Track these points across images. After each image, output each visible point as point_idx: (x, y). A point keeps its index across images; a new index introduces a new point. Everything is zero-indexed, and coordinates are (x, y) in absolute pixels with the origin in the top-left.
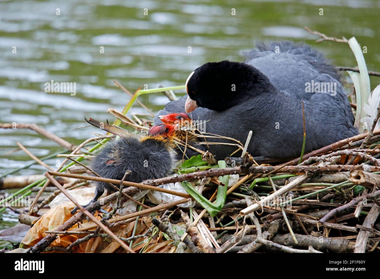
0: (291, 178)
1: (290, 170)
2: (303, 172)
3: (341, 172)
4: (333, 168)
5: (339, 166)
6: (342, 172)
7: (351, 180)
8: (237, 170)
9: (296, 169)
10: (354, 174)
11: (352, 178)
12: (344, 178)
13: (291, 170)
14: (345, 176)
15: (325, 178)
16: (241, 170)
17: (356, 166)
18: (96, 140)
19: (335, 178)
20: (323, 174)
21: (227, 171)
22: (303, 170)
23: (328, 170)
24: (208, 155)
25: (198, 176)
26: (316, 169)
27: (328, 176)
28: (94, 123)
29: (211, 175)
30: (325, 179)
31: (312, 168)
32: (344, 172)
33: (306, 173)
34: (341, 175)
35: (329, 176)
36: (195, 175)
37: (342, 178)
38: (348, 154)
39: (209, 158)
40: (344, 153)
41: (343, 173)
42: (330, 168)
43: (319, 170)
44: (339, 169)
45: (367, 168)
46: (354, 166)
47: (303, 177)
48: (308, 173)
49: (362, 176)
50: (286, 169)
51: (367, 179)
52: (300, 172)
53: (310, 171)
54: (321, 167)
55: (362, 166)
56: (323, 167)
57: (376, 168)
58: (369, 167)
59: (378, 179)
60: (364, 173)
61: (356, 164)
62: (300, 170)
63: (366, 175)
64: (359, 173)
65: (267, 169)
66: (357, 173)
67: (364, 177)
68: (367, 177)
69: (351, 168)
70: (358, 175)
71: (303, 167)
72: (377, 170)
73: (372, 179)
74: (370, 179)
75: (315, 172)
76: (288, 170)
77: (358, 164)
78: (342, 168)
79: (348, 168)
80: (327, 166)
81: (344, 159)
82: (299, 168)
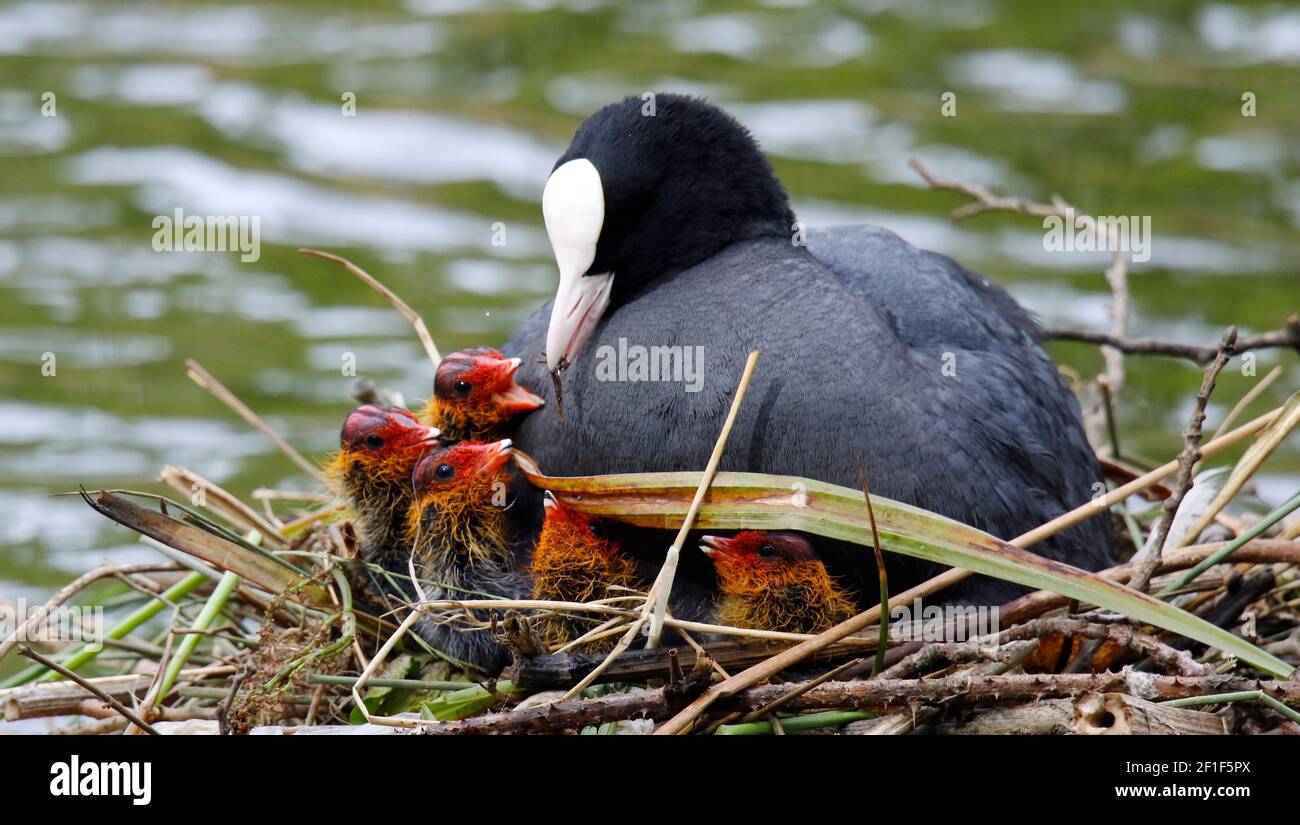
0: (855, 724)
1: (852, 697)
2: (900, 703)
3: (1042, 702)
4: (1012, 688)
5: (1037, 679)
6: (1049, 702)
7: (1080, 729)
8: (651, 703)
9: (876, 693)
10: (1089, 707)
11: (1082, 721)
12: (1053, 723)
13: (857, 698)
14: (1057, 714)
15: (984, 724)
16: (665, 704)
17: (1099, 676)
18: (121, 575)
19: (1018, 721)
20: (976, 710)
21: (612, 708)
22: (903, 697)
23: (997, 695)
24: (514, 621)
25: (504, 730)
26: (950, 692)
27: (992, 717)
28: (115, 512)
29: (552, 725)
30: (981, 727)
31: (934, 690)
32: (1055, 701)
33: (914, 709)
34: (1043, 713)
35: (999, 717)
36: (491, 725)
37: (1046, 723)
38: (1070, 633)
39: (518, 634)
40: (1056, 627)
41: (1052, 705)
42: (1002, 688)
43: (961, 697)
44: (1039, 691)
45: (1143, 686)
46: (1094, 677)
47: (903, 721)
48: (919, 708)
49: (1118, 714)
50: (838, 696)
51: (1140, 724)
52: (889, 705)
53: (927, 702)
54: (969, 685)
55: (1125, 678)
56: (978, 686)
57: (1177, 684)
58: (1151, 681)
59: (1182, 725)
60: (1128, 702)
61: (1103, 671)
62: (891, 699)
63: (1136, 711)
64: (1109, 702)
65: (765, 699)
66: (1102, 701)
67: (1126, 719)
68: (1138, 717)
69: (1078, 686)
70: (1104, 709)
71: (902, 687)
72: (1182, 693)
73: (1157, 725)
74: (1151, 724)
75: (947, 705)
76: (844, 698)
77: (1108, 670)
78: (1047, 688)
79: (1071, 685)
80: (990, 681)
81: (1053, 651)
82: (886, 691)
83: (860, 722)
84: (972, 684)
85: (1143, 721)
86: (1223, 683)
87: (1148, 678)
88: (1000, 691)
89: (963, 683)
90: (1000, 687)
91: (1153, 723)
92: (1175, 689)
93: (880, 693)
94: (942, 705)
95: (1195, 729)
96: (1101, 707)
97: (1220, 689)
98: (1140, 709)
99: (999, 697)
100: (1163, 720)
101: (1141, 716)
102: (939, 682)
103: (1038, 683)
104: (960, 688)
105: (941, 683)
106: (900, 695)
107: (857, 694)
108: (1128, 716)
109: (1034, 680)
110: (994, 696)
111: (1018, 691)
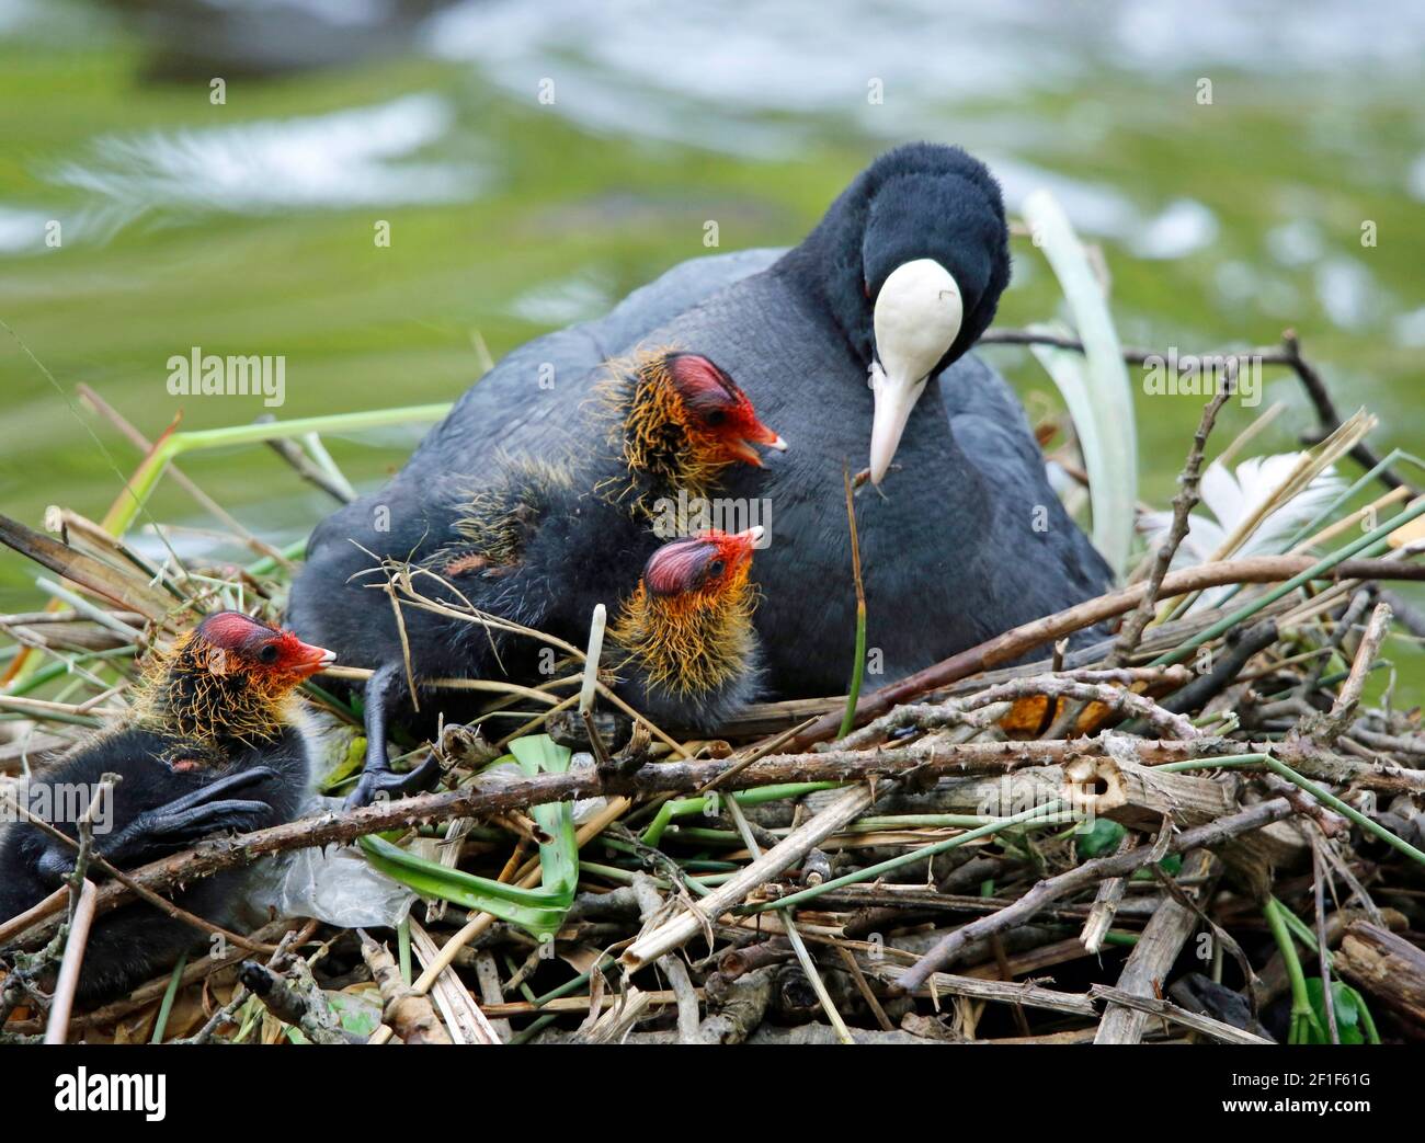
0: (817, 795)
1: (804, 771)
2: (857, 777)
4: (981, 757)
5: (1007, 747)
8: (583, 783)
9: (830, 766)
10: (1080, 772)
11: (1072, 788)
13: (810, 770)
15: (960, 796)
16: (600, 784)
17: (1075, 742)
18: (5, 627)
22: (860, 770)
23: (963, 766)
26: (912, 763)
29: (475, 809)
30: (957, 801)
31: (894, 761)
33: (873, 783)
36: (408, 810)
38: (1056, 694)
40: (1040, 687)
41: (1035, 773)
42: (970, 757)
43: (923, 768)
44: (1009, 760)
45: (1123, 752)
46: (1069, 743)
47: (860, 799)
48: (878, 782)
49: (1112, 780)
50: (789, 770)
51: (1136, 791)
52: (846, 778)
53: (887, 776)
54: (933, 753)
55: (1103, 743)
56: (942, 756)
57: (1161, 749)
58: (1132, 746)
59: (1179, 792)
60: (1122, 767)
61: (1079, 737)
62: (847, 772)
63: (1130, 776)
64: (1102, 767)
65: (709, 775)
66: (1094, 765)
67: (1121, 785)
68: (1133, 783)
69: (1052, 753)
70: (1096, 775)
71: (859, 760)
72: (1168, 759)
73: (1153, 793)
74: (1147, 791)
75: (909, 777)
76: (795, 772)
77: (1085, 736)
78: (1019, 756)
79: (1043, 753)
80: (956, 750)
81: (1033, 715)
82: (842, 764)
83: (823, 793)
84: (936, 754)
85: (1139, 787)
86: (1211, 747)
87: (1129, 742)
88: (967, 761)
89: (926, 753)
90: (967, 757)
91: (1150, 790)
92: (1159, 755)
93: (835, 765)
94: (903, 778)
95: (1193, 796)
96: (1093, 772)
97: (1208, 752)
98: (1135, 775)
99: (967, 768)
100: (1159, 787)
101: (1136, 783)
102: (900, 752)
103: (1008, 751)
104: (923, 758)
105: (902, 754)
106: (857, 767)
107: (810, 768)
108: (1122, 781)
109: (1004, 748)
110: (960, 767)
111: (988, 760)
